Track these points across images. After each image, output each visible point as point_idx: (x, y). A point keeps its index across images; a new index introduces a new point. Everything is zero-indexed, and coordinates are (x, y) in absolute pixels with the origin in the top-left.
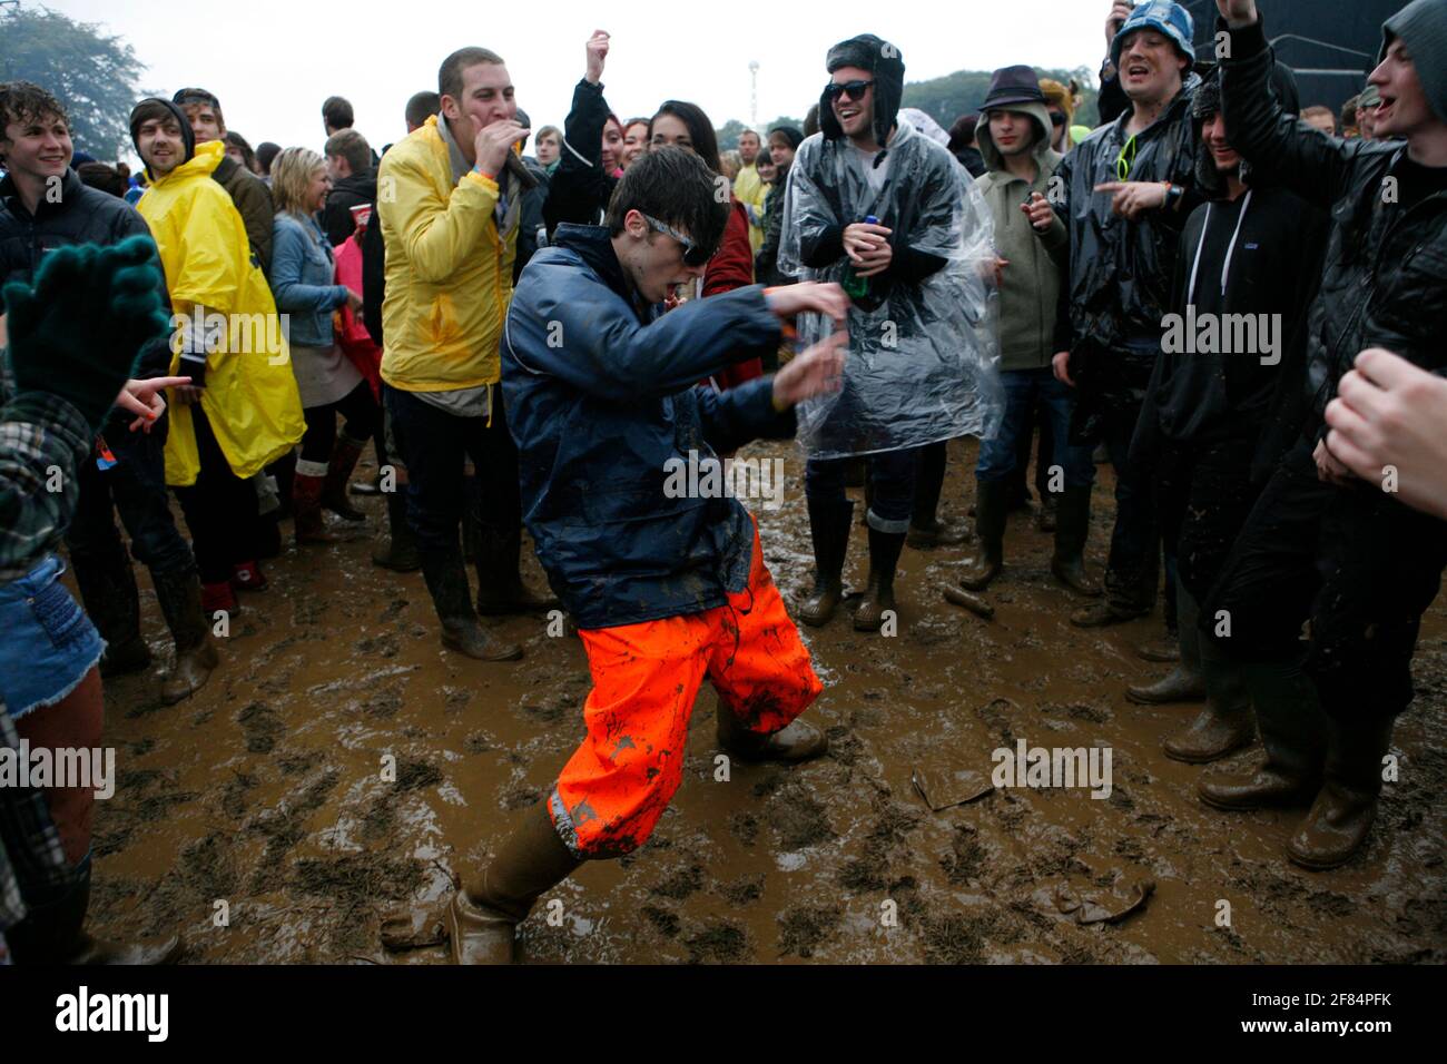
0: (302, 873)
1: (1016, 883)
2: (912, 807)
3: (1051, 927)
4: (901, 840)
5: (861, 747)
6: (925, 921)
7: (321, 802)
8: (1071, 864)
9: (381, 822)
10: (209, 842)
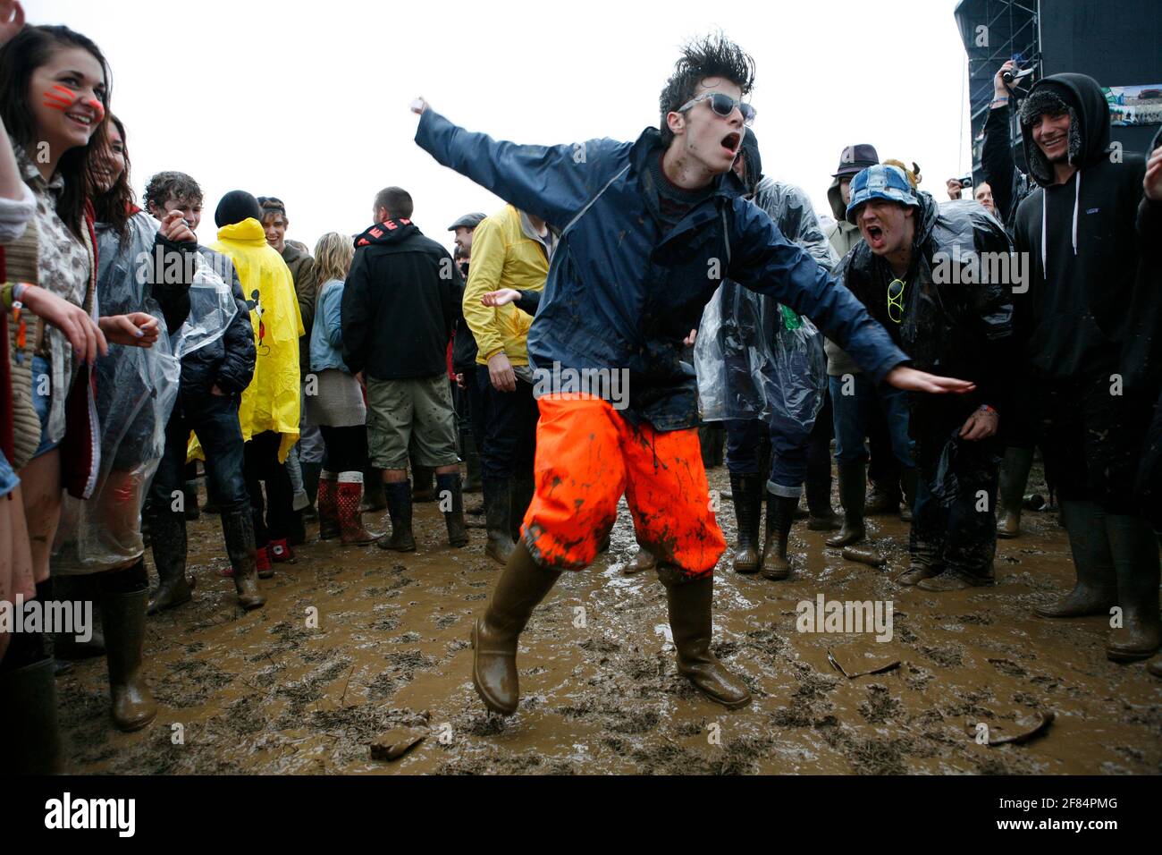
0: (318, 718)
1: (926, 722)
2: (828, 676)
3: (963, 748)
4: (822, 697)
5: (782, 642)
6: (849, 744)
7: (335, 677)
8: (974, 710)
9: (384, 689)
10: (244, 701)
